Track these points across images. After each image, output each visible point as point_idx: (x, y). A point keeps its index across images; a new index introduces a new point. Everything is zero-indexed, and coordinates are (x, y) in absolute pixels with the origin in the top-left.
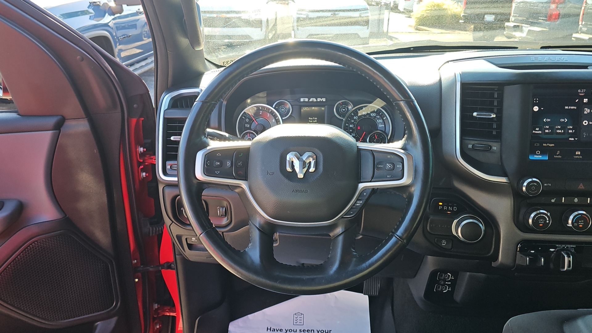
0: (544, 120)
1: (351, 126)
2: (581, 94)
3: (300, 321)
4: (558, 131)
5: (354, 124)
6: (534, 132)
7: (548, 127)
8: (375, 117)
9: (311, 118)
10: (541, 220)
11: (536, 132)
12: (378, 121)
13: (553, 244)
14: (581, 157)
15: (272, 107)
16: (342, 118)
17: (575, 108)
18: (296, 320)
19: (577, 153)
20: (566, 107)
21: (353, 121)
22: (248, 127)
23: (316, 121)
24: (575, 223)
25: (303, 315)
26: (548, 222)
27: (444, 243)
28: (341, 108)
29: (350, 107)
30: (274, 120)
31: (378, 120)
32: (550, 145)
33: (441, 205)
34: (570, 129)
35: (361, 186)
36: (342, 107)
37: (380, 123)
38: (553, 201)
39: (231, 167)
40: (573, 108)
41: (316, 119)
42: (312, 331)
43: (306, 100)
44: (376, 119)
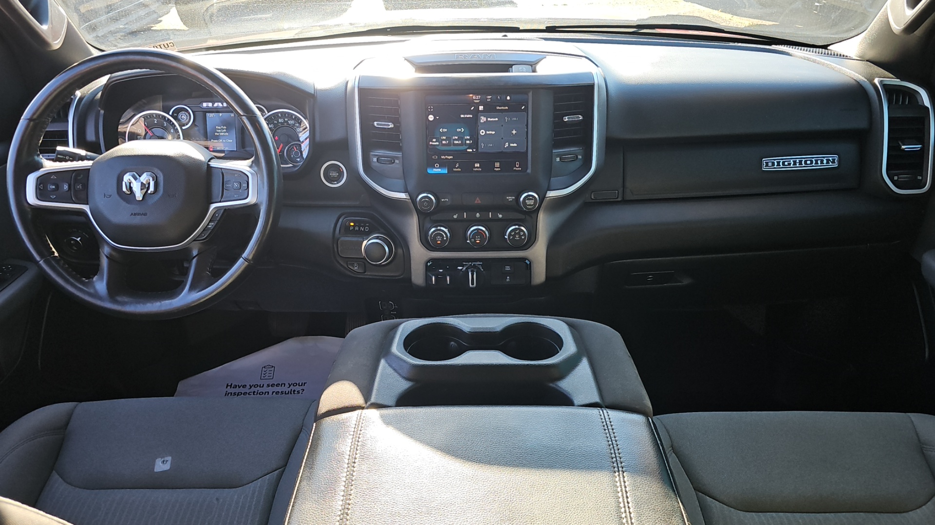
0: (441, 130)
2: (476, 101)
3: (270, 375)
4: (456, 142)
6: (431, 143)
7: (445, 138)
8: (294, 125)
9: (219, 127)
10: (439, 237)
11: (433, 143)
13: (460, 262)
14: (480, 169)
15: (168, 114)
17: (471, 116)
18: (264, 374)
19: (476, 166)
20: (462, 116)
23: (225, 130)
24: (472, 238)
25: (273, 368)
26: (445, 238)
27: (356, 267)
31: (297, 129)
32: (448, 157)
33: (352, 226)
34: (468, 139)
35: (213, 206)
38: (455, 217)
39: (68, 191)
40: (469, 116)
41: (225, 127)
42: (283, 385)
43: (210, 105)
44: (295, 127)
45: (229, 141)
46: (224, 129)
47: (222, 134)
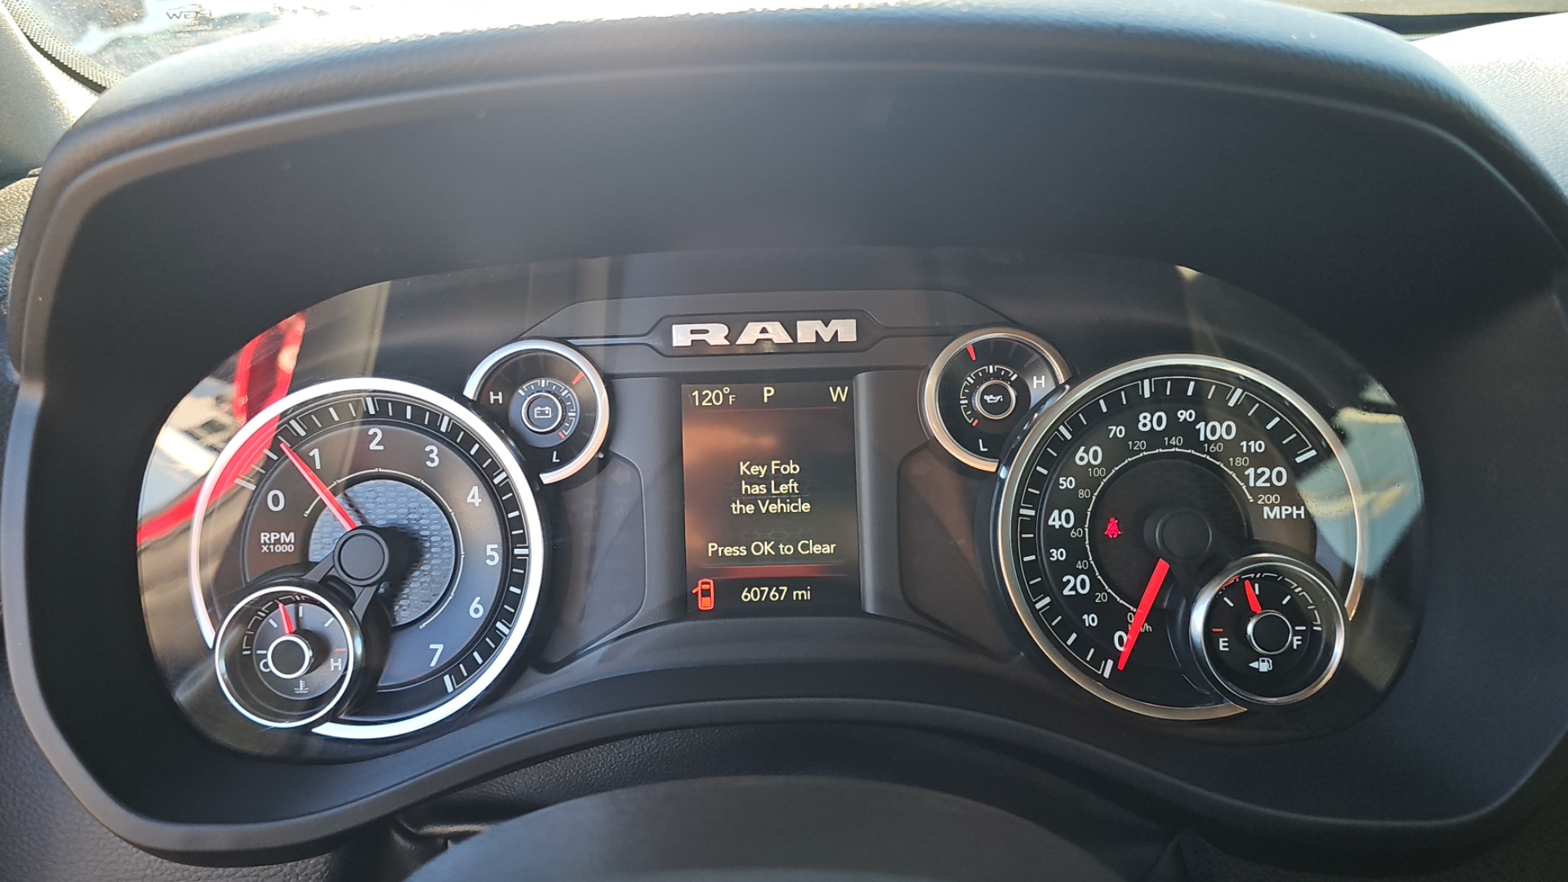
1: (1056, 520)
5: (1079, 509)
8: (1232, 448)
9: (755, 470)
12: (1258, 477)
15: (459, 398)
16: (989, 466)
21: (1067, 483)
22: (280, 549)
23: (793, 485)
28: (973, 388)
29: (1039, 385)
30: (475, 489)
31: (1251, 472)
36: (979, 381)
37: (1273, 489)
41: (792, 468)
43: (717, 335)
44: (1240, 461)
45: (816, 549)
46: (786, 479)
47: (773, 508)
